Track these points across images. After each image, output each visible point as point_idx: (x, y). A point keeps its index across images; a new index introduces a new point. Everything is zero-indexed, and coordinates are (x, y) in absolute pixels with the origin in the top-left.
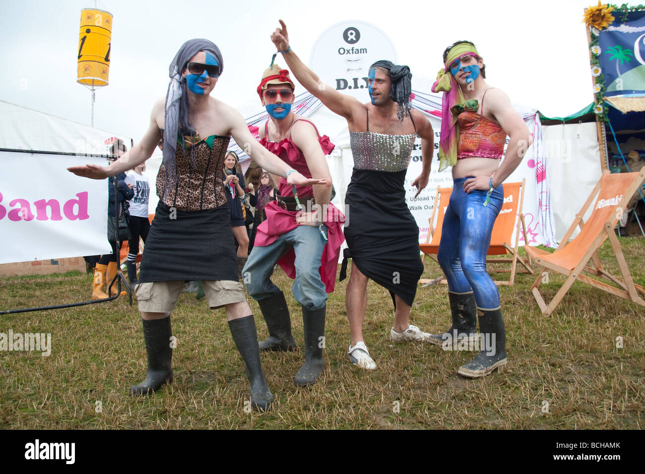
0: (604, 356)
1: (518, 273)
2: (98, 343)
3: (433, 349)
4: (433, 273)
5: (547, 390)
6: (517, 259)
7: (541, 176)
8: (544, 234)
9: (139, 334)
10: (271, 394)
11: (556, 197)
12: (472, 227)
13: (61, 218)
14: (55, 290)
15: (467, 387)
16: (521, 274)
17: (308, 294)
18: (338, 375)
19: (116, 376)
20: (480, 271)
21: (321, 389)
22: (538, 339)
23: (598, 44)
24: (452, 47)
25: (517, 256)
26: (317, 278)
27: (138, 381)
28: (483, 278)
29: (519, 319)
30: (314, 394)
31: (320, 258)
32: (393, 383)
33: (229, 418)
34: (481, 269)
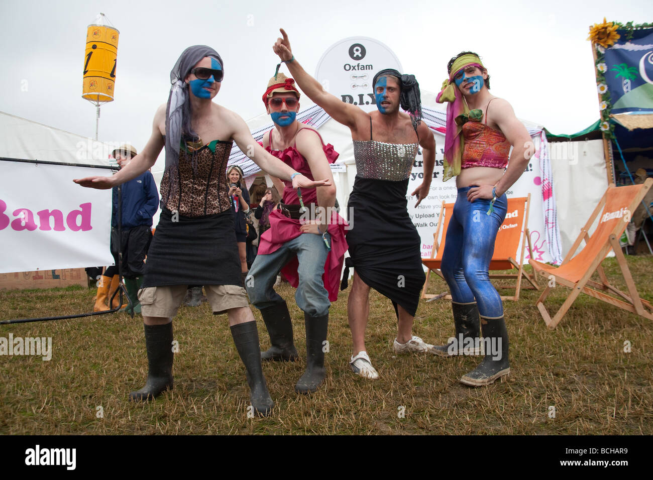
0: (608, 366)
1: (524, 290)
2: (99, 353)
3: (437, 360)
4: (437, 289)
5: (550, 398)
6: (522, 274)
7: (547, 194)
8: (551, 252)
9: (140, 344)
10: (271, 400)
11: (563, 215)
12: (475, 235)
13: (64, 229)
14: (56, 303)
15: (470, 396)
16: (527, 290)
17: (311, 301)
18: (340, 383)
19: (116, 383)
20: (482, 279)
21: (322, 397)
22: (542, 350)
23: (604, 61)
24: (457, 58)
25: (522, 271)
26: (320, 284)
27: (138, 388)
28: (485, 286)
29: (524, 332)
30: (315, 401)
31: (323, 265)
32: (395, 391)
33: (228, 422)
34: (484, 278)
